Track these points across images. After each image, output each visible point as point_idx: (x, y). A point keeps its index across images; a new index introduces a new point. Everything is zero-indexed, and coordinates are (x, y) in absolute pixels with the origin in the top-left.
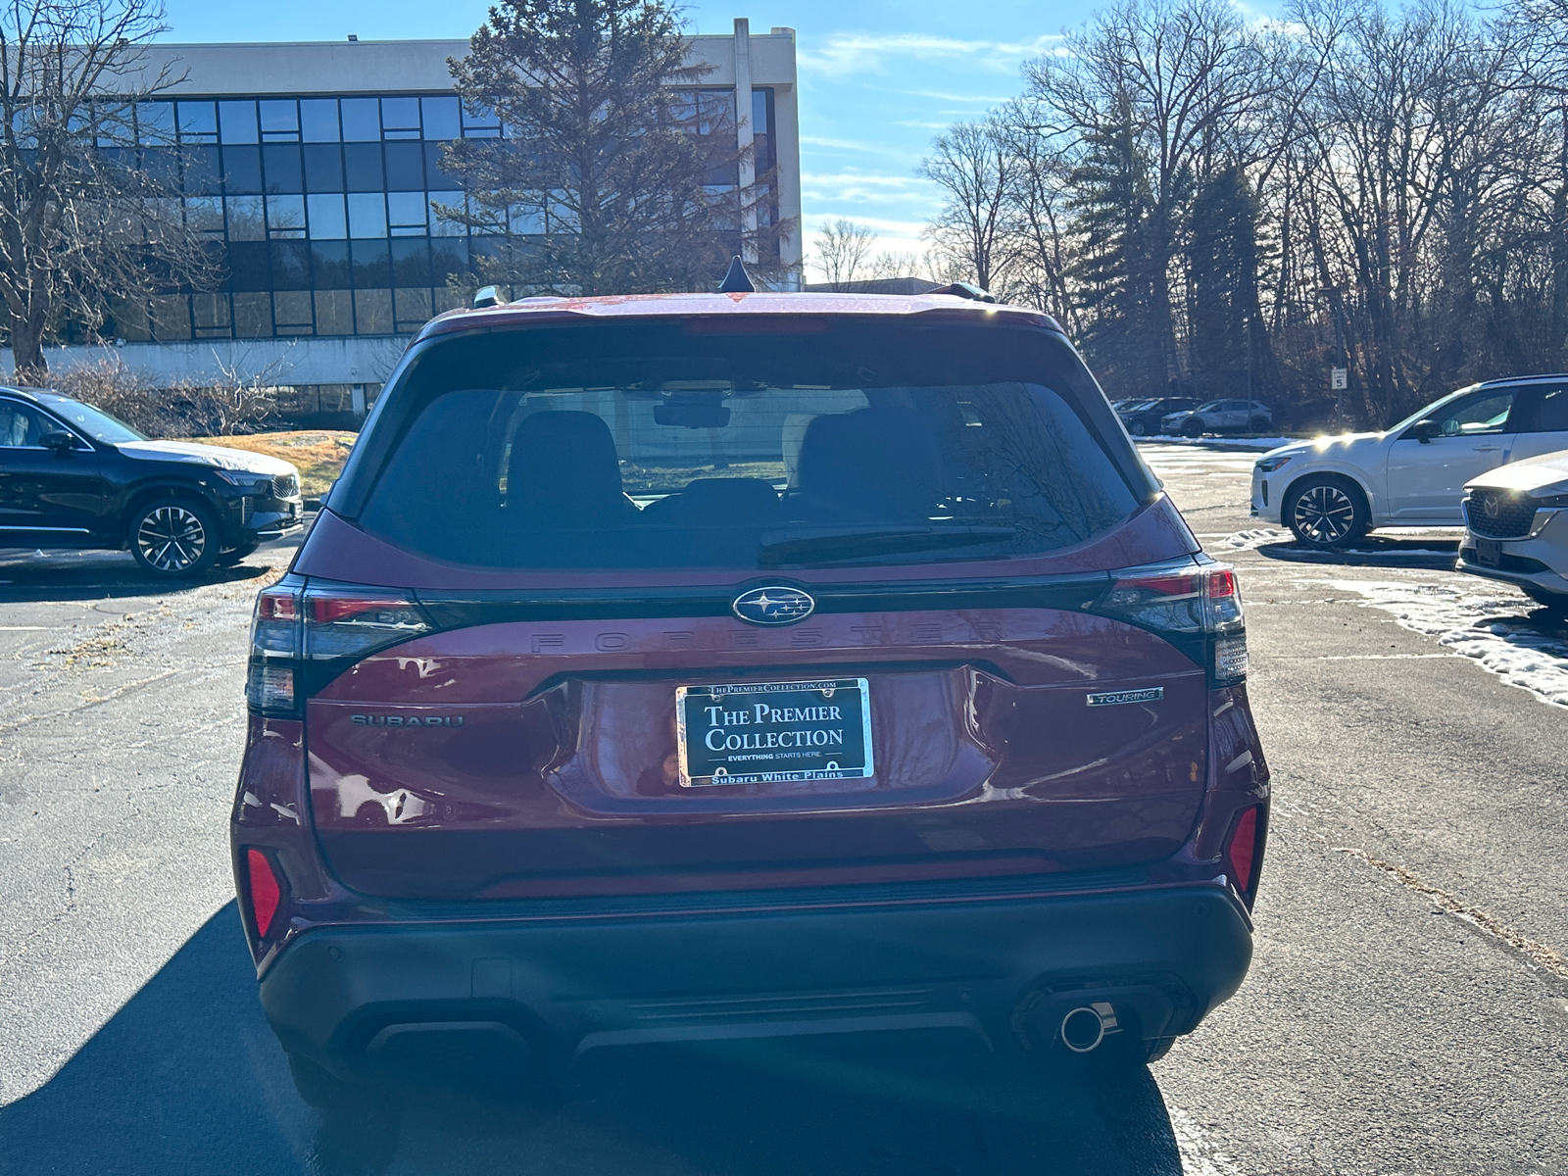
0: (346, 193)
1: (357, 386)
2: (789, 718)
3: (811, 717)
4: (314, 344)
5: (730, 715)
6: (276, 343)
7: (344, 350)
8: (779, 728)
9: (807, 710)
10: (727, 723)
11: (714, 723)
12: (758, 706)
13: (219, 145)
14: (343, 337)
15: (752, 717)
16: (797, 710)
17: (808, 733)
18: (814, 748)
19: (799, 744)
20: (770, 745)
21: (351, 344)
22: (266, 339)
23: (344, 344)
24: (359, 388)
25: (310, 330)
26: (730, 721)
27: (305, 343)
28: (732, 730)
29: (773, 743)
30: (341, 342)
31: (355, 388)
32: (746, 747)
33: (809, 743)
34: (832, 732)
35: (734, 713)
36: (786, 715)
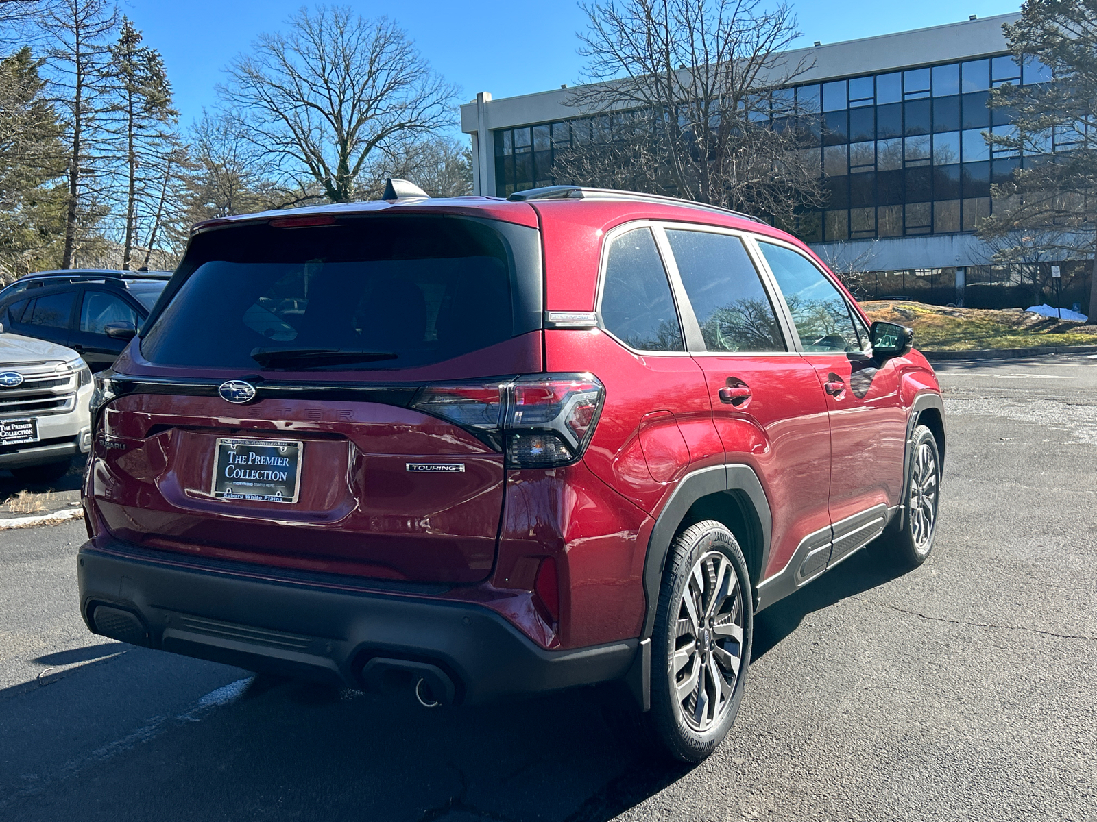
0: (961, 130)
1: (959, 269)
2: (263, 462)
3: (274, 463)
4: (931, 240)
5: (239, 458)
6: (904, 240)
7: (952, 243)
8: (258, 467)
9: (273, 458)
10: (236, 462)
11: (231, 462)
12: (251, 453)
13: (875, 106)
14: (952, 234)
15: (247, 460)
16: (268, 458)
17: (271, 472)
18: (272, 482)
19: (265, 479)
20: (252, 478)
21: (957, 238)
22: (898, 237)
23: (952, 238)
24: (961, 270)
25: (929, 230)
26: (238, 461)
27: (924, 239)
28: (239, 466)
29: (254, 477)
30: (950, 237)
31: (958, 270)
32: (242, 477)
33: (270, 479)
34: (282, 473)
35: (240, 457)
36: (262, 460)
